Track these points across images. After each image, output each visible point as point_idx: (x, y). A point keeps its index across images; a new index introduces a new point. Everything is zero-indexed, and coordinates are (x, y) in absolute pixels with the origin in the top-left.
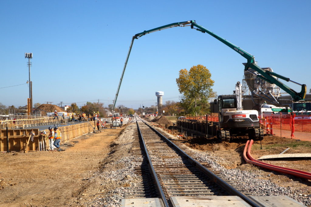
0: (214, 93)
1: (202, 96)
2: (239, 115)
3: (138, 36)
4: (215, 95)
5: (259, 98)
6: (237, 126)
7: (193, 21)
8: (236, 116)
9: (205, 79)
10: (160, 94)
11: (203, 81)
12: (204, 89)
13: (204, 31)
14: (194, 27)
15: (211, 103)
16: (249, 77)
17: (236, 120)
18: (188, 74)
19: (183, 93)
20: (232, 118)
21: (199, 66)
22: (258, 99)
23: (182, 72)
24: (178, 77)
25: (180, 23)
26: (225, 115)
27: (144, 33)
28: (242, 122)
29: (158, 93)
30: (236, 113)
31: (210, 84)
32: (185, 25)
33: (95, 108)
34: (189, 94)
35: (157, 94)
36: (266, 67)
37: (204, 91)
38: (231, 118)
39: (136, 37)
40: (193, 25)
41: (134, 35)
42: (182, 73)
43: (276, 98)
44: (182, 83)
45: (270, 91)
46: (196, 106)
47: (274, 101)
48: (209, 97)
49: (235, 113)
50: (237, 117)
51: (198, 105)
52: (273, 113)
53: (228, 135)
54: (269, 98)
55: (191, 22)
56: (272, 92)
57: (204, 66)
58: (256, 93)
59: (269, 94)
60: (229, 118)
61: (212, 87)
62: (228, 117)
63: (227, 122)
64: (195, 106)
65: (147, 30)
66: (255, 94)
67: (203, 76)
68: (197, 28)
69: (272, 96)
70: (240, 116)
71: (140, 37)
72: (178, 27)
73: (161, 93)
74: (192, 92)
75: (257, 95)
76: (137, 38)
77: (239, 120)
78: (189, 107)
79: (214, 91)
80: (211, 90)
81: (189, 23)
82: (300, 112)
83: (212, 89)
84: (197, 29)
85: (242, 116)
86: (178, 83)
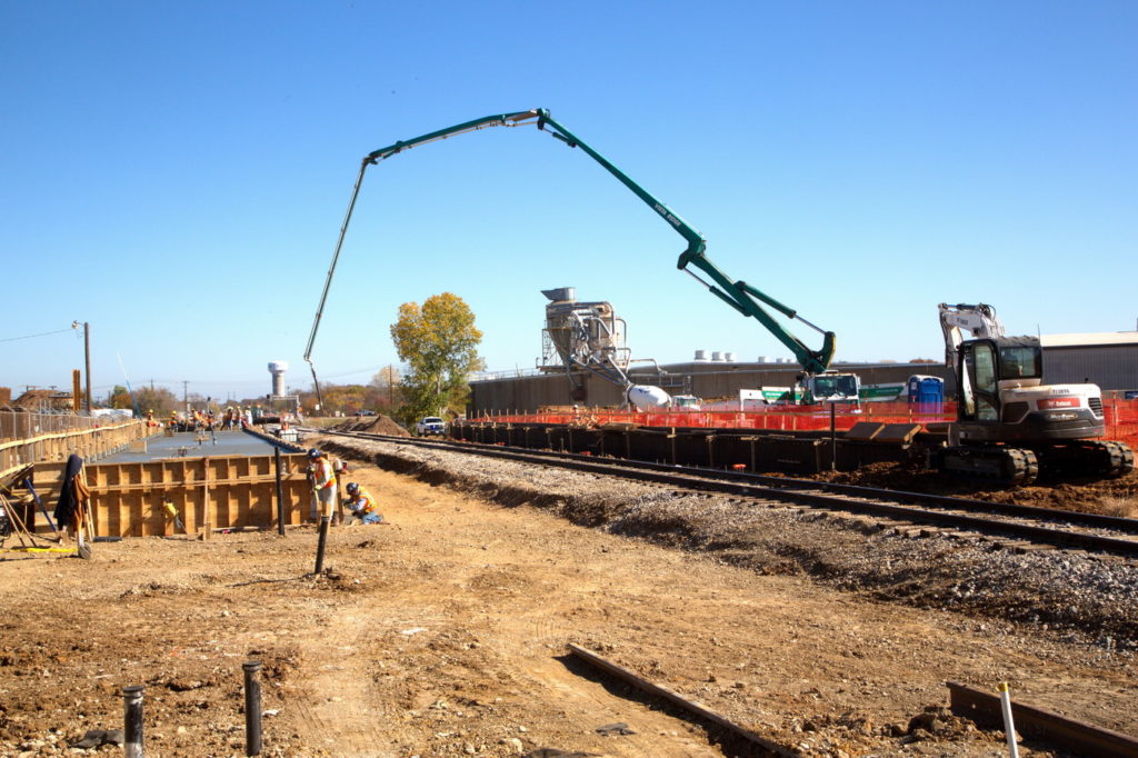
0: (479, 361)
1: (451, 367)
2: (1060, 401)
3: (377, 156)
4: (481, 364)
5: (585, 372)
6: (1058, 433)
7: (544, 111)
8: (1051, 403)
9: (461, 325)
10: (278, 369)
11: (455, 330)
12: (457, 350)
13: (572, 141)
14: (546, 125)
15: (473, 385)
16: (558, 323)
17: (1053, 416)
18: (421, 314)
19: (408, 361)
20: (1039, 408)
21: (446, 296)
22: (581, 375)
23: (405, 309)
24: (396, 321)
25: (507, 116)
26: (1011, 399)
27: (398, 147)
28: (1072, 420)
29: (274, 365)
30: (1052, 393)
31: (474, 340)
32: (518, 122)
33: (153, 399)
34: (422, 362)
35: (271, 367)
36: (600, 301)
37: (458, 357)
38: (1036, 409)
39: (372, 158)
40: (543, 120)
41: (367, 156)
42: (406, 312)
43: (624, 371)
44: (405, 336)
45: (610, 356)
46: (439, 391)
47: (620, 380)
48: (468, 370)
49: (1048, 392)
50: (1055, 407)
51: (445, 390)
52: (766, 402)
53: (1033, 463)
54: (608, 371)
55: (540, 112)
56: (613, 358)
57: (458, 296)
58: (577, 360)
59: (607, 361)
60: (1028, 409)
61: (476, 347)
62: (1023, 406)
63: (1020, 421)
64: (436, 391)
65: (404, 140)
66: (575, 362)
67: (455, 319)
68: (554, 130)
69: (614, 368)
70: (1063, 404)
71: (385, 157)
72: (500, 126)
73: (281, 365)
74: (428, 357)
75: (580, 365)
76: (375, 163)
77: (1064, 416)
78: (422, 394)
79: (480, 355)
80: (472, 355)
81: (531, 115)
82: (831, 398)
83: (476, 352)
84: (555, 135)
85: (1069, 403)
86: (394, 335)
